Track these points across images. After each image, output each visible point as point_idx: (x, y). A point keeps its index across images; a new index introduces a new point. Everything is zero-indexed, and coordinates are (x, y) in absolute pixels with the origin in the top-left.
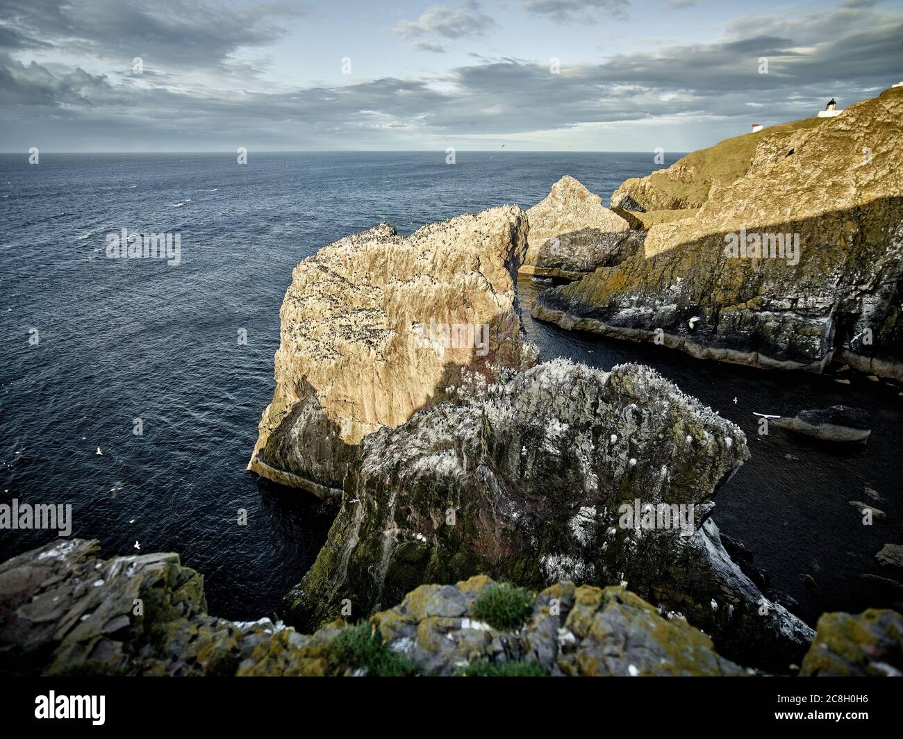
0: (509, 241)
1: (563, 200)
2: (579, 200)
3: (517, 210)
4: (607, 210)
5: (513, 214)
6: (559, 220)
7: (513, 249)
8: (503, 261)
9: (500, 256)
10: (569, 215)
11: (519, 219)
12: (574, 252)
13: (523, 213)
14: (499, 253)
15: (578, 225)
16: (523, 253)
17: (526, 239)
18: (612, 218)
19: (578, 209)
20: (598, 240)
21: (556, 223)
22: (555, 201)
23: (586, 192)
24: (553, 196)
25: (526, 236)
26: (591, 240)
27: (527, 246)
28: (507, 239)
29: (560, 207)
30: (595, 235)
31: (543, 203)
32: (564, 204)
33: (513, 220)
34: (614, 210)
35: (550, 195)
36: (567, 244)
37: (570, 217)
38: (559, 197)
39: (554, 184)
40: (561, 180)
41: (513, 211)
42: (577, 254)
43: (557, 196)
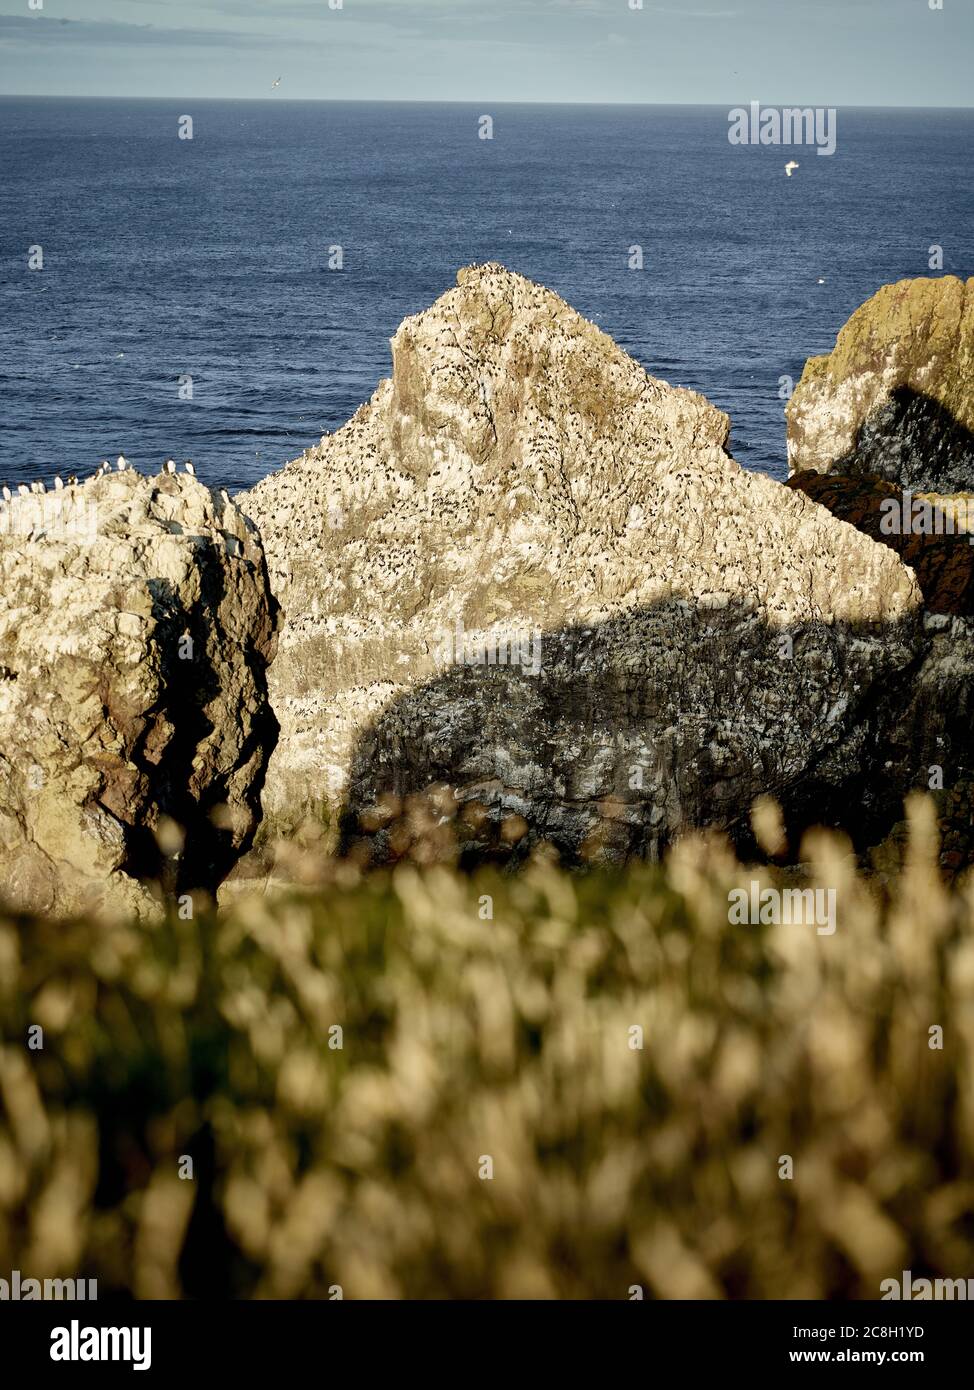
0: (148, 696)
1: (470, 426)
2: (577, 425)
3: (189, 499)
4: (764, 489)
5: (170, 527)
6: (455, 559)
7: (180, 751)
8: (115, 832)
9: (94, 799)
10: (518, 529)
11: (207, 558)
12: (567, 773)
13: (230, 522)
14: (85, 778)
15: (583, 588)
16: (242, 776)
17: (262, 685)
18: (806, 535)
19: (579, 486)
20: (723, 688)
21: (434, 582)
22: (418, 440)
23: (623, 373)
24: (405, 403)
25: (258, 664)
26: (676, 686)
27: (265, 732)
28: (136, 689)
29: (455, 472)
30: (705, 656)
31: (339, 448)
32: (482, 452)
33: (171, 562)
34: (810, 484)
35: (385, 395)
36: (516, 721)
37: (525, 537)
38: (447, 409)
39: (407, 324)
40: (452, 298)
41: (168, 505)
42: (589, 786)
43: (431, 402)
